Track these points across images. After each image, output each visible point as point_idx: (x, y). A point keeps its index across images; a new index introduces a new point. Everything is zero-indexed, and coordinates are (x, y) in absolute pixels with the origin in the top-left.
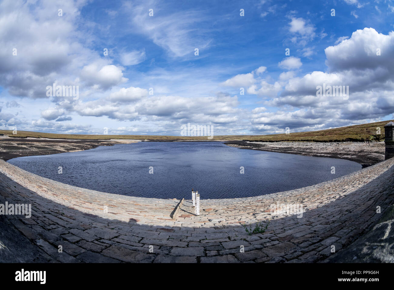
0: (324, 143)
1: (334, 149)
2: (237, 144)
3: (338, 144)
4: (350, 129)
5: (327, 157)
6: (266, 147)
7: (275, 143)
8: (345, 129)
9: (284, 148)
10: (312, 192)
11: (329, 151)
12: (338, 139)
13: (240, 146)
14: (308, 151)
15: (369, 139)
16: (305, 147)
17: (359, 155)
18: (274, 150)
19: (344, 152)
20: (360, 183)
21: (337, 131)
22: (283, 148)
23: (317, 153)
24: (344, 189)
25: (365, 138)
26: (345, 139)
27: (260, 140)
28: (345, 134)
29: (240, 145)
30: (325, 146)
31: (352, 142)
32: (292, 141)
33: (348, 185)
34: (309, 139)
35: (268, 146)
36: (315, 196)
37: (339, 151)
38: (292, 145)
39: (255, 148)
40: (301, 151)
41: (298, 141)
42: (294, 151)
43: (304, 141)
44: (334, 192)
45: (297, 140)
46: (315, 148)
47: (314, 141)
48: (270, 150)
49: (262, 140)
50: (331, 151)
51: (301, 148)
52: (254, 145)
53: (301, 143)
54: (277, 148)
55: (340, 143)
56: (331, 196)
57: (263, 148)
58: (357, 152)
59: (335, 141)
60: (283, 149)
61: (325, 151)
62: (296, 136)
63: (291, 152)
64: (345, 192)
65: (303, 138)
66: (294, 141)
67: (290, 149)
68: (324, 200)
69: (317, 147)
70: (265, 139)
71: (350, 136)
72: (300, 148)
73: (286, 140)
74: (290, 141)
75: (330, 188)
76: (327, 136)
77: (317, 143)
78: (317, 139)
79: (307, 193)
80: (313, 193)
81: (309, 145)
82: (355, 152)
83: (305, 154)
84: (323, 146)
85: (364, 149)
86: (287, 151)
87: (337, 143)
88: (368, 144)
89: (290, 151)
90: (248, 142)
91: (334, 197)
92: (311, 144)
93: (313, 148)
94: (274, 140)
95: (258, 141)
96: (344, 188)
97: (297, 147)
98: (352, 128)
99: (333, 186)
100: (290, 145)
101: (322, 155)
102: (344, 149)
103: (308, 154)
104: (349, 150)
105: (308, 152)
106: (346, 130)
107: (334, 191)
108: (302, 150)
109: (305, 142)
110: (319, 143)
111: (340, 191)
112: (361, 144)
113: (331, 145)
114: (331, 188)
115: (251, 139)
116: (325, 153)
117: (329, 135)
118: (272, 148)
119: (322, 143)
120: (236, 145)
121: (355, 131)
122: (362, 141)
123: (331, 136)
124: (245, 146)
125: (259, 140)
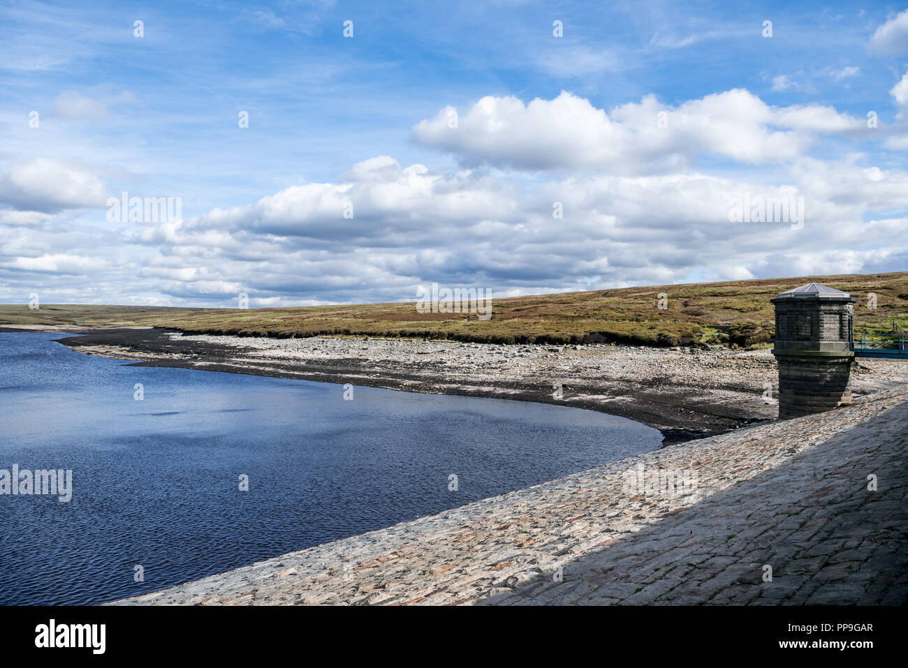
0: (492, 346)
1: (534, 369)
2: (124, 345)
3: (551, 350)
4: (607, 300)
5: (504, 397)
6: (253, 358)
7: (293, 341)
8: (584, 298)
9: (330, 361)
10: (428, 546)
11: (516, 374)
12: (553, 334)
13: (137, 354)
14: (425, 373)
15: (696, 339)
16: (412, 358)
17: (650, 396)
18: (286, 368)
19: (578, 380)
20: (642, 513)
21: (550, 305)
22: (323, 364)
23: (465, 383)
24: (563, 539)
25: (675, 335)
26: (582, 335)
27: (231, 328)
28: (583, 317)
29: (135, 348)
30: (496, 358)
31: (613, 347)
32: (361, 334)
33: (587, 516)
34: (434, 329)
35: (260, 354)
36: (433, 568)
37: (557, 376)
38: (361, 352)
39: (203, 360)
40: (395, 376)
41: (389, 335)
42: (368, 373)
43: (413, 335)
44: (519, 552)
45: (385, 331)
46: (456, 364)
47: (452, 337)
48: (267, 369)
49: (237, 328)
50: (520, 378)
51: (399, 363)
52: (199, 350)
53: (401, 343)
54: (299, 360)
55: (561, 349)
56: (496, 574)
57: (239, 360)
58: (640, 383)
59: (541, 340)
60: (324, 367)
61: (496, 376)
62: (379, 317)
63: (356, 376)
64: (564, 553)
65: (408, 326)
66: (370, 334)
67: (355, 364)
68: (461, 594)
69: (464, 358)
70: (254, 326)
71: (605, 326)
72: (395, 362)
73: (337, 333)
74: (355, 334)
75: (510, 529)
76: (506, 321)
77: (466, 345)
78: (465, 332)
79: (406, 550)
80: (430, 554)
81: (432, 351)
82: (628, 381)
83: (413, 386)
84: (487, 359)
85: (670, 373)
86: (342, 372)
87: (547, 346)
88: (689, 357)
89: (353, 373)
90: (177, 337)
91: (510, 582)
92: (439, 347)
93: (449, 364)
94: (287, 330)
95: (219, 333)
96: (566, 533)
97: (384, 357)
98: (616, 299)
99: (525, 520)
100: (354, 349)
101: (485, 389)
102: (577, 371)
103: (426, 386)
104: (598, 375)
105: (426, 378)
106: (587, 303)
107: (520, 546)
108: (401, 370)
109: (414, 340)
110: (473, 345)
111: (545, 548)
112: (654, 355)
113: (524, 354)
114: (513, 529)
115: (192, 324)
116: (496, 384)
117: (514, 317)
118: (277, 362)
119: (486, 346)
120: (116, 350)
121: (633, 307)
122: (662, 343)
123: (525, 320)
124: (159, 351)
125: (224, 329)
